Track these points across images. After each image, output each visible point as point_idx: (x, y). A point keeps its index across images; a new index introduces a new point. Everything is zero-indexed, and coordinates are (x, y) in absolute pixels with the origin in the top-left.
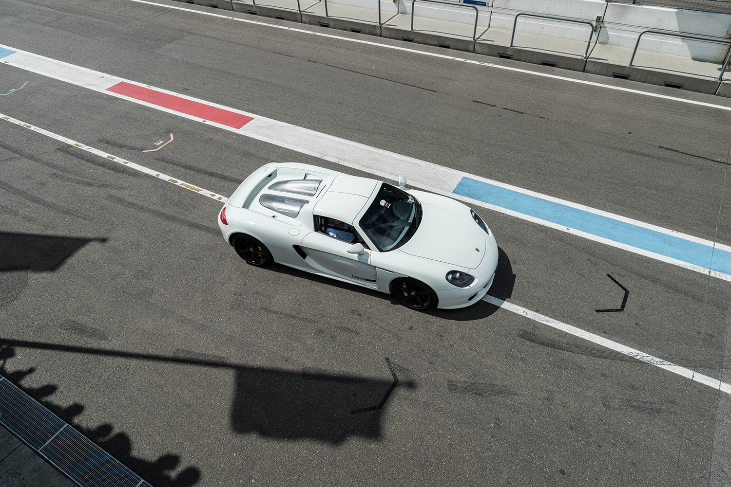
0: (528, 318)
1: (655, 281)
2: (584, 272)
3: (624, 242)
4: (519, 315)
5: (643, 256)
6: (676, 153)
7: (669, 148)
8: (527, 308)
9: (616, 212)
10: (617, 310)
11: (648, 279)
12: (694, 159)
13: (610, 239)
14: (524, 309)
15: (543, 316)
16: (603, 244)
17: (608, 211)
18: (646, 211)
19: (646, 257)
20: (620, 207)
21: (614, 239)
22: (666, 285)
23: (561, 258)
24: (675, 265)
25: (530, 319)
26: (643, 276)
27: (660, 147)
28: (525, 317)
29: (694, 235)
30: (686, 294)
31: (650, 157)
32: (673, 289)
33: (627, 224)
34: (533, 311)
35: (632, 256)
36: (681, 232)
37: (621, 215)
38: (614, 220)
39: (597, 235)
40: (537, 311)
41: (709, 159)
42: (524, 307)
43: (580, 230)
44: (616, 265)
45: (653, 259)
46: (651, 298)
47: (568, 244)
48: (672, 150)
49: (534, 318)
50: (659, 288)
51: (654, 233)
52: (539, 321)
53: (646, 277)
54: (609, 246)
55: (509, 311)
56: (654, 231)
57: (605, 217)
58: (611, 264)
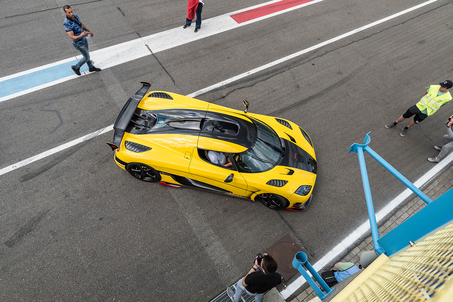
0: (19, 168)
1: (65, 96)
2: (27, 119)
3: (33, 86)
4: (12, 171)
5: (49, 87)
6: (18, 17)
7: (12, 15)
8: (13, 164)
9: (14, 73)
10: (60, 125)
11: (61, 97)
12: (31, 16)
13: (24, 90)
14: (11, 166)
15: (26, 160)
16: (23, 95)
17: (9, 75)
18: (30, 62)
19: (51, 86)
20: (14, 68)
21: (26, 88)
22: (72, 94)
23: (6, 121)
24: (68, 81)
25: (20, 168)
26: (57, 98)
27: (6, 18)
28: (17, 169)
29: (64, 59)
30: (84, 91)
31: (6, 27)
32: (76, 94)
33: (26, 75)
34: (18, 162)
35: (44, 90)
36: (56, 61)
37: (19, 72)
38: (17, 78)
39: (15, 92)
40: (20, 160)
41: (38, 12)
42: (10, 164)
43: (3, 97)
44: (40, 102)
45: (55, 85)
46: (71, 106)
47: (3, 110)
48: (14, 16)
49: (22, 165)
50: (70, 98)
51: (44, 71)
52: (26, 164)
53: (60, 97)
54: (27, 94)
55: (4, 174)
56: (43, 70)
57: (11, 79)
58: (37, 103)
